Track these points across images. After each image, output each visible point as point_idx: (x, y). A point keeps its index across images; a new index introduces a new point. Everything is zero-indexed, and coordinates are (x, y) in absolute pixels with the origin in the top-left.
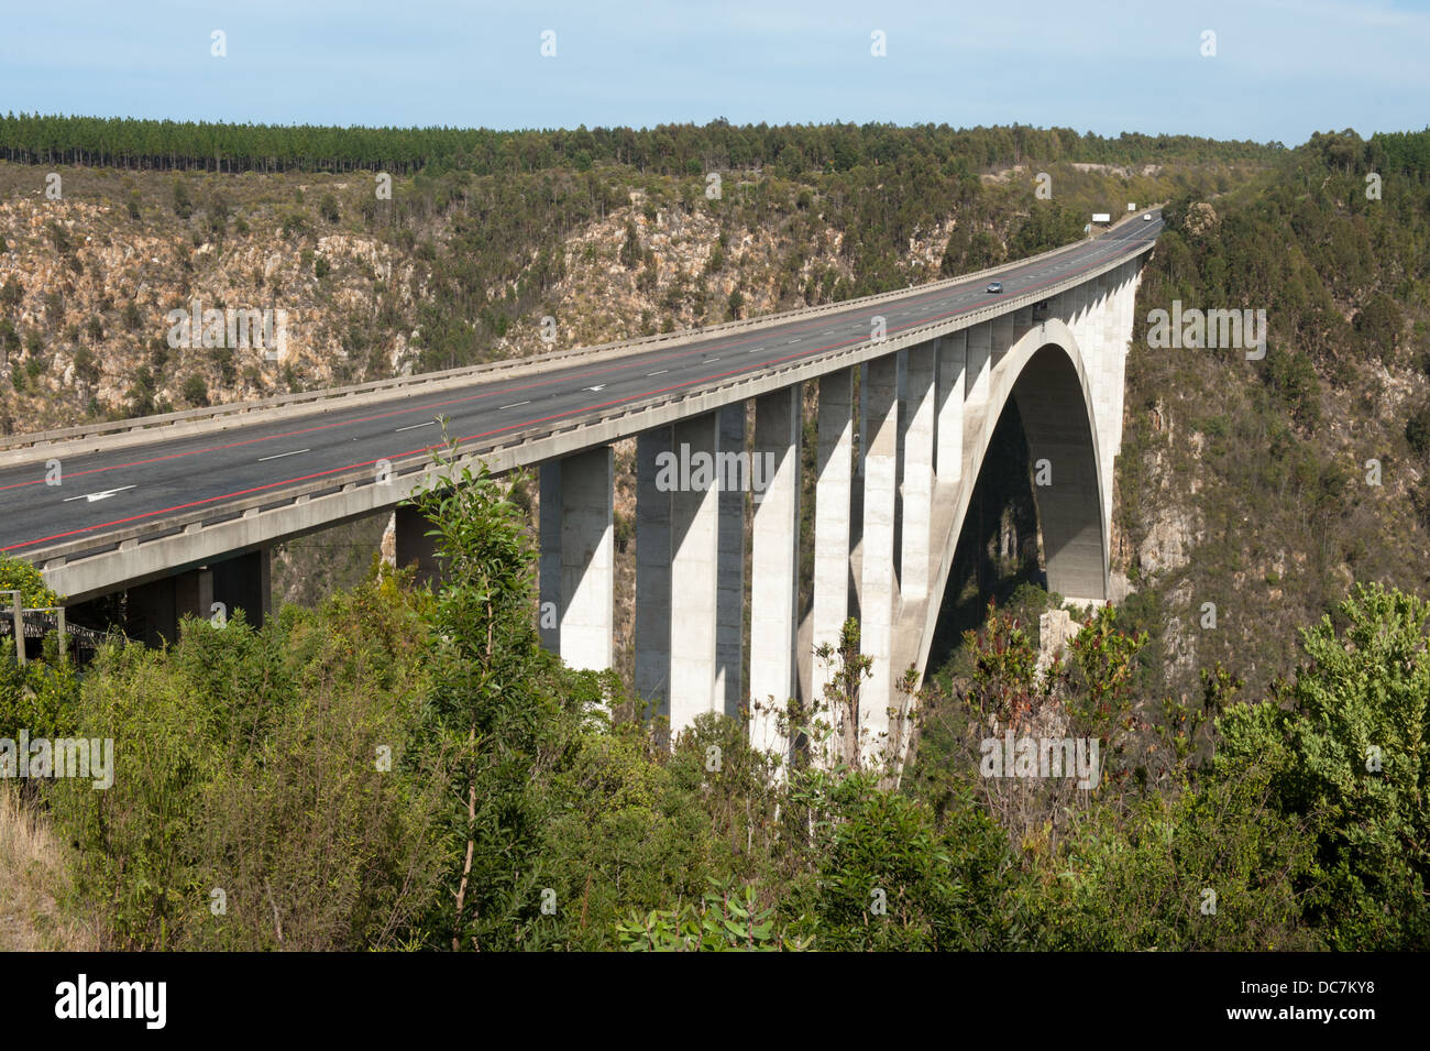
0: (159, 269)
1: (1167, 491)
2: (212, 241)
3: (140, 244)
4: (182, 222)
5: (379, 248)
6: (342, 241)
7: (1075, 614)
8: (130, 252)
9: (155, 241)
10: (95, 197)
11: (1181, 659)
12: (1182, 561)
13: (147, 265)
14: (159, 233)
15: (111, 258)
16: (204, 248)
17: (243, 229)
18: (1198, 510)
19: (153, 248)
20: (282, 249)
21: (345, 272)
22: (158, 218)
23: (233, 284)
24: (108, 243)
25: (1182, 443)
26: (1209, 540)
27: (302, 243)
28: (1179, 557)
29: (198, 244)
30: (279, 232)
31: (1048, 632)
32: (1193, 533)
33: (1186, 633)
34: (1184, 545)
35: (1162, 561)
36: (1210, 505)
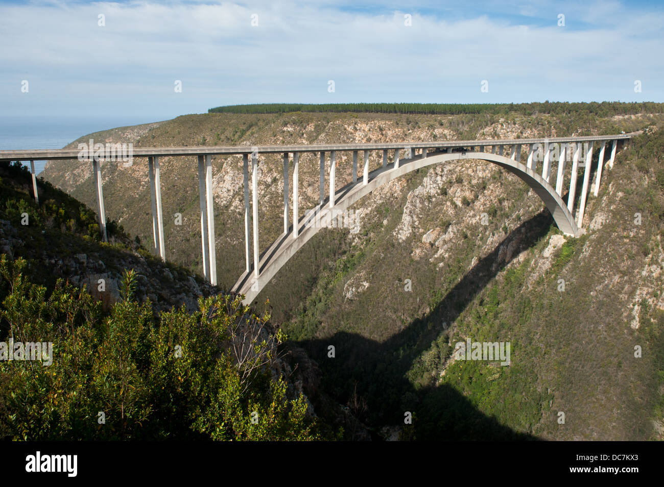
0: (399, 135)
1: (603, 207)
2: (412, 130)
3: (397, 130)
4: (407, 125)
5: (450, 132)
6: (442, 130)
7: (565, 237)
8: (394, 132)
9: (400, 130)
10: (390, 120)
11: (585, 253)
12: (600, 227)
13: (397, 135)
14: (401, 128)
15: (390, 133)
16: (410, 131)
17: (419, 127)
18: (610, 214)
19: (399, 131)
20: (426, 132)
21: (440, 137)
22: (402, 125)
23: (413, 139)
24: (390, 130)
25: (614, 195)
26: (610, 223)
27: (431, 131)
28: (599, 226)
29: (409, 130)
30: (427, 128)
31: (552, 240)
32: (606, 220)
33: (589, 247)
34: (602, 223)
35: (594, 227)
36: (615, 214)
